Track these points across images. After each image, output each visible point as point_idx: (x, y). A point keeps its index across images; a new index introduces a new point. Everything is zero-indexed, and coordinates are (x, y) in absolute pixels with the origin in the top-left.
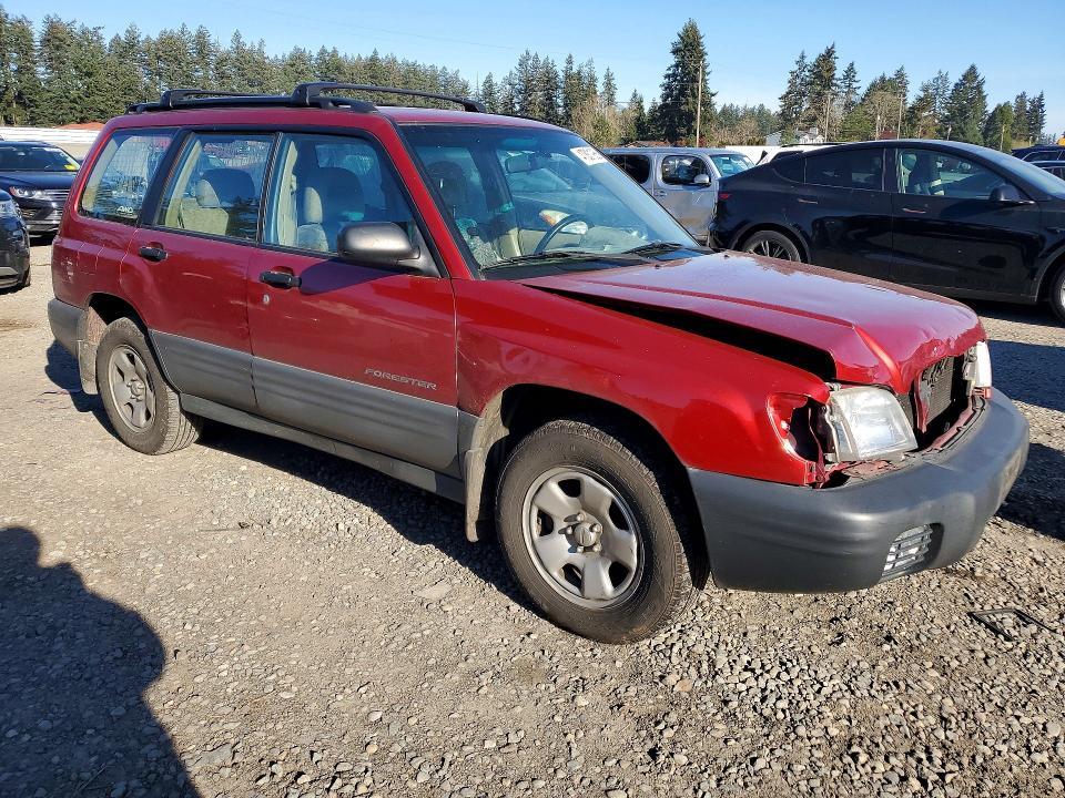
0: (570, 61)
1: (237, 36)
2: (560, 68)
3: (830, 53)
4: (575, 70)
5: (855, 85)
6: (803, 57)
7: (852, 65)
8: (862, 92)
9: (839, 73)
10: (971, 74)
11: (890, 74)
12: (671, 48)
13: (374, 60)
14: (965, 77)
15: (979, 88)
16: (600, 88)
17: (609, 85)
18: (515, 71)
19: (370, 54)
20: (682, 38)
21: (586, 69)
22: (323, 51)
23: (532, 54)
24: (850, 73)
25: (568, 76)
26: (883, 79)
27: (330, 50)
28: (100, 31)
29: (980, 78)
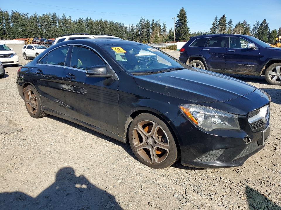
0: (153, 20)
1: (64, 15)
2: (151, 22)
3: (224, 16)
4: (155, 23)
5: (232, 25)
6: (216, 18)
7: (231, 20)
8: (234, 27)
9: (227, 22)
10: (265, 21)
11: (242, 22)
12: (177, 15)
13: (101, 21)
14: (263, 22)
15: (267, 26)
16: (162, 28)
17: (164, 27)
18: (139, 23)
19: (100, 19)
20: (180, 12)
21: (158, 22)
22: (87, 19)
23: (143, 18)
24: (230, 22)
25: (153, 25)
26: (239, 23)
27: (89, 18)
28: (28, 14)
29: (267, 23)
